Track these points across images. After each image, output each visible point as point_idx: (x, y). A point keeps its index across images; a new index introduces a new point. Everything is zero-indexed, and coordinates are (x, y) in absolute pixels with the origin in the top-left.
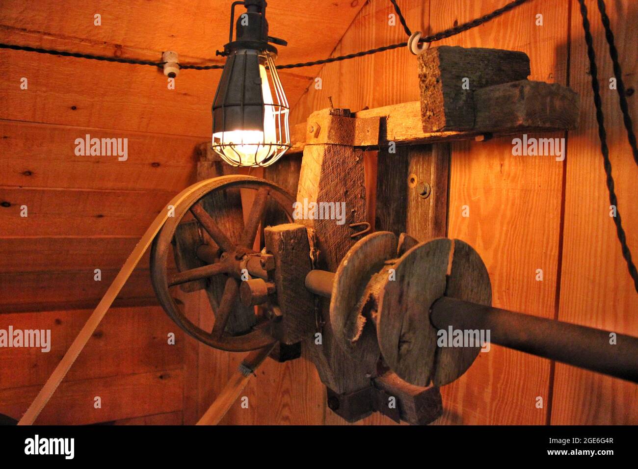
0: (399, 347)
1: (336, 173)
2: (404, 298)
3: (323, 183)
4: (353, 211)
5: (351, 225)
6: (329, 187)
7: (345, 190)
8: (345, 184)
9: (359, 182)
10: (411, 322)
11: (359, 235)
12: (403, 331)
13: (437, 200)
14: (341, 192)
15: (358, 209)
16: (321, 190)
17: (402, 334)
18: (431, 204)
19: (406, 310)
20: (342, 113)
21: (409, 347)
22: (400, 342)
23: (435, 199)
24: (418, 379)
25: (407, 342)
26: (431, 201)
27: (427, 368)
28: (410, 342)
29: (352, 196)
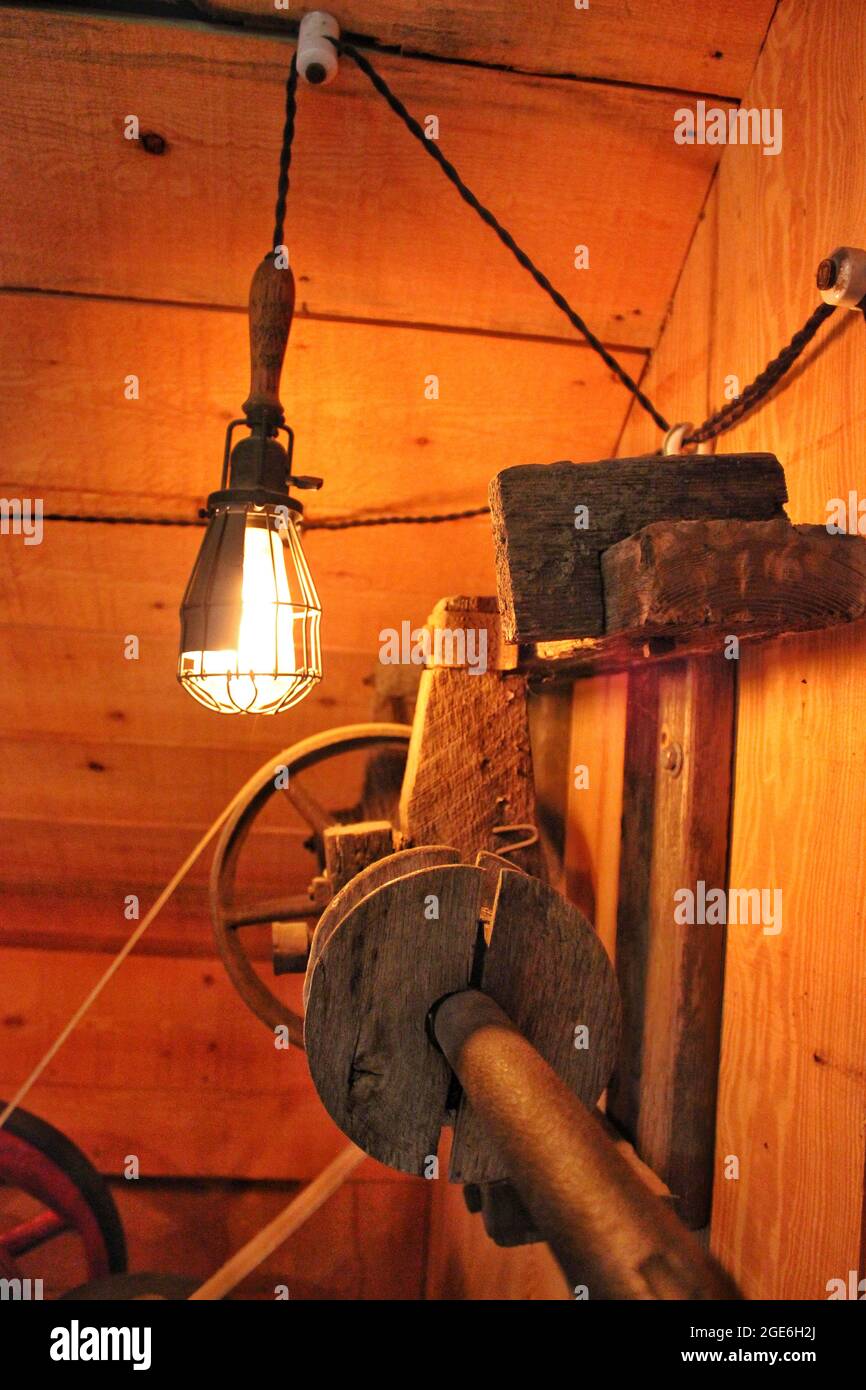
0: (351, 1082)
1: (459, 724)
2: (365, 981)
3: (430, 744)
4: (500, 802)
5: (496, 830)
6: (443, 751)
7: (481, 759)
8: (482, 748)
9: (515, 743)
10: (380, 1033)
11: (516, 850)
12: (360, 1050)
13: (699, 782)
14: (473, 762)
15: (512, 798)
16: (426, 757)
17: (357, 1054)
18: (685, 790)
19: (370, 1007)
20: (474, 606)
21: (377, 1085)
22: (352, 1070)
23: (692, 778)
24: (398, 1157)
25: (370, 1073)
26: (685, 782)
27: (422, 1134)
28: (381, 1075)
29: (501, 770)
